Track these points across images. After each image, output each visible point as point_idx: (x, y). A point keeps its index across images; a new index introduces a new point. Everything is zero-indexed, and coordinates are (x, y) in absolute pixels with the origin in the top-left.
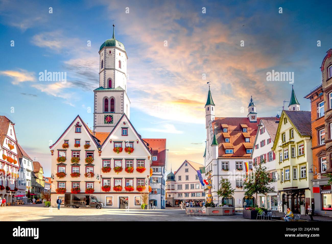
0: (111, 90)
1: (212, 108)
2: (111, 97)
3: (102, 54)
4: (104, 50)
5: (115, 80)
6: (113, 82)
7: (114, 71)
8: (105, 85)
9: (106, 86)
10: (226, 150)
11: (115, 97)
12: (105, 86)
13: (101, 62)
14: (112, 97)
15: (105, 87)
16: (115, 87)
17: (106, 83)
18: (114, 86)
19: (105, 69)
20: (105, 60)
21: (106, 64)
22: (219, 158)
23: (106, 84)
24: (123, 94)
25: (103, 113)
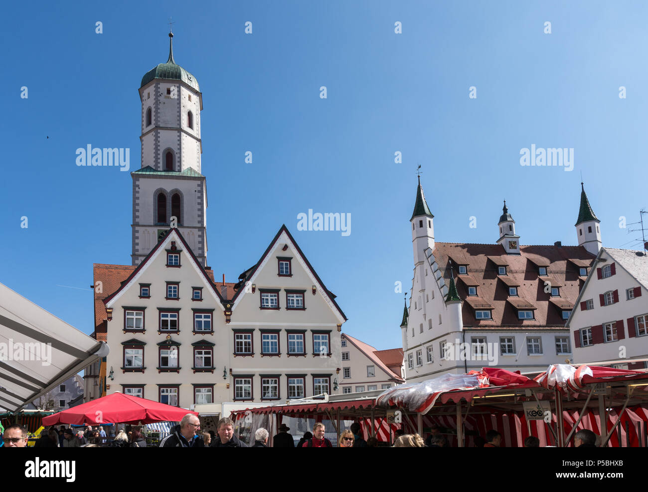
0: (174, 174)
1: (429, 222)
2: (172, 191)
3: (149, 94)
4: (154, 85)
5: (180, 153)
6: (177, 158)
7: (179, 134)
8: (157, 162)
9: (161, 165)
10: (477, 311)
11: (183, 192)
12: (159, 165)
13: (145, 111)
14: (177, 190)
15: (159, 167)
16: (181, 168)
17: (159, 159)
18: (180, 166)
19: (157, 127)
20: (157, 108)
21: (159, 117)
22: (467, 330)
23: (161, 160)
24: (201, 186)
25: (155, 225)
